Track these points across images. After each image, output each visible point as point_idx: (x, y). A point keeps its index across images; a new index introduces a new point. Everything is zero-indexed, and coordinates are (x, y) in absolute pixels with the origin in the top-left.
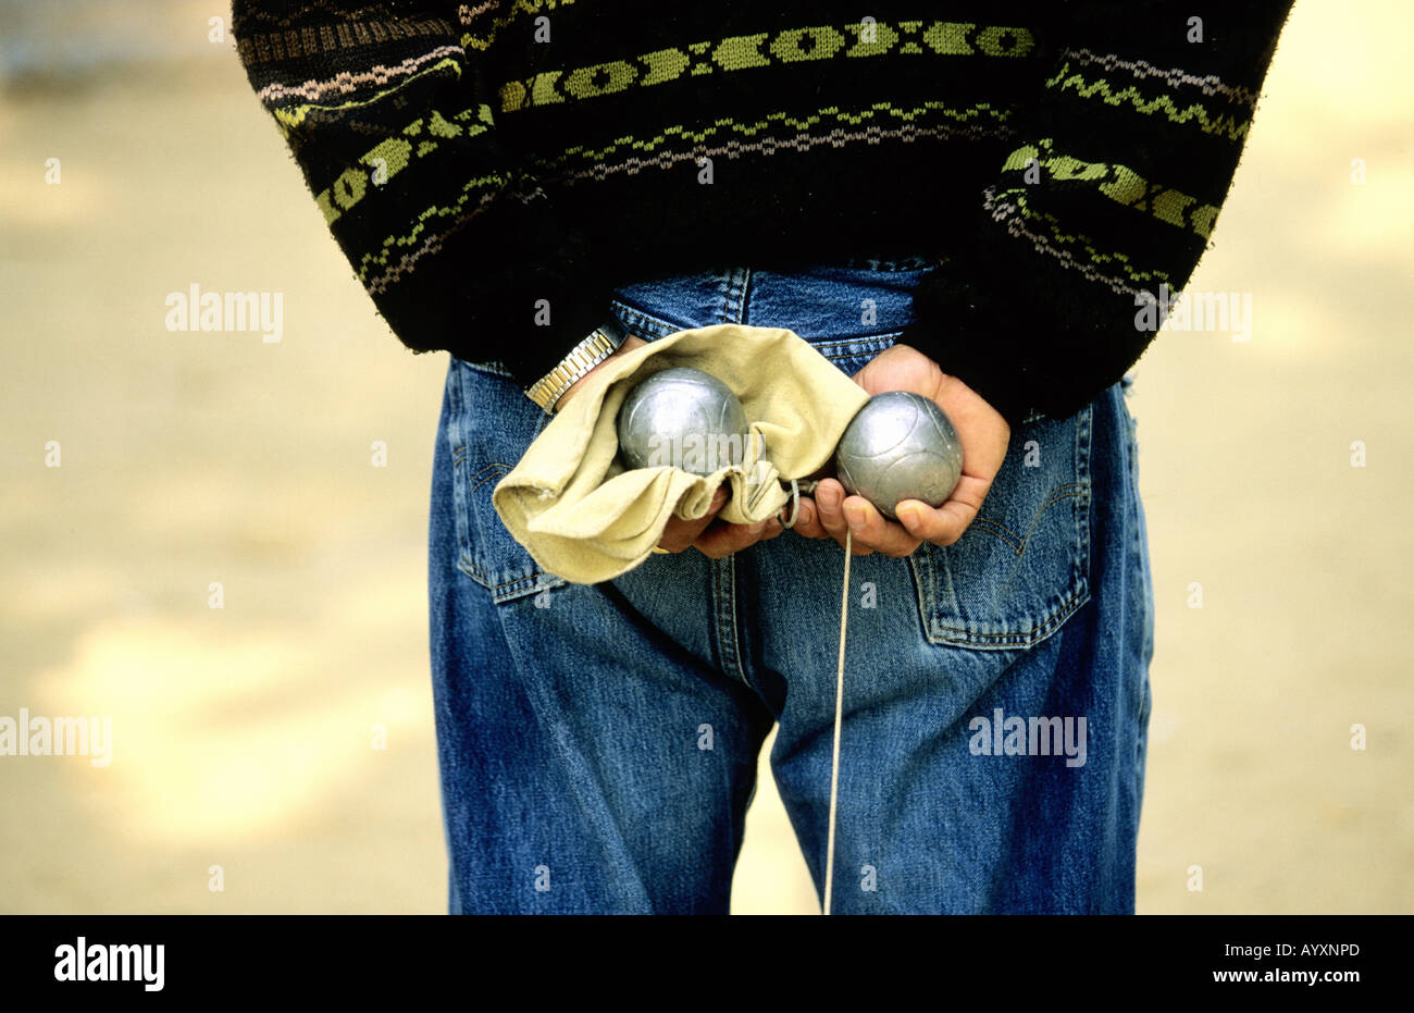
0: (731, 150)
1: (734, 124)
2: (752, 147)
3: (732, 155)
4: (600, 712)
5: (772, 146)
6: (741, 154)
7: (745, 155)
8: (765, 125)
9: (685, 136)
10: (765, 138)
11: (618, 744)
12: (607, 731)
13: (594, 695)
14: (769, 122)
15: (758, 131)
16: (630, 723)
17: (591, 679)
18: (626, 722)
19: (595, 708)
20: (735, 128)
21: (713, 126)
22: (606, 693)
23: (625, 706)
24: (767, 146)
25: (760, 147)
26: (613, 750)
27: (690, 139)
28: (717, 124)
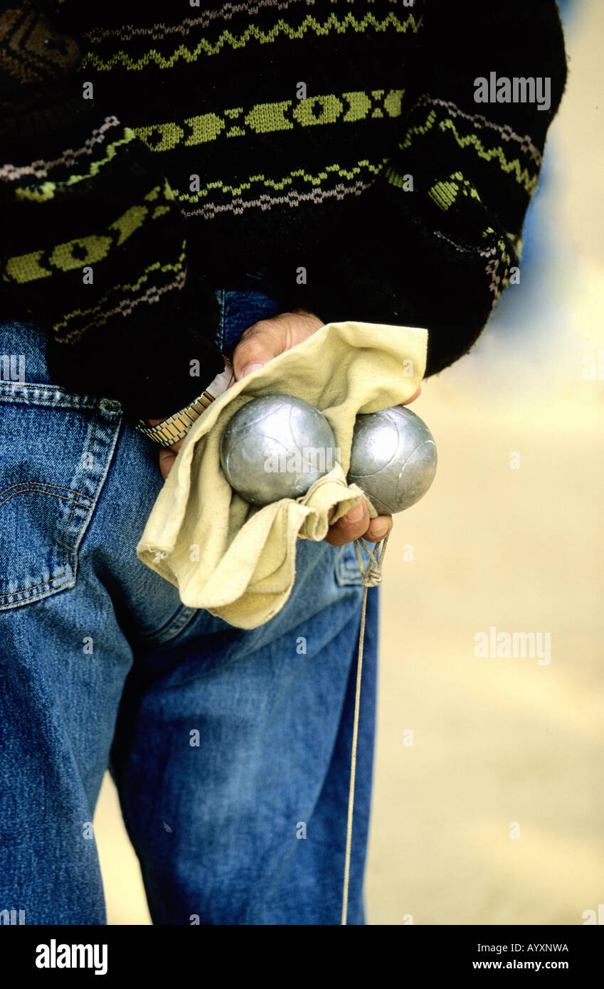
0: (263, 203)
1: (266, 180)
2: (281, 200)
3: (264, 207)
4: (70, 692)
5: (296, 199)
6: (272, 206)
7: (275, 206)
8: (290, 181)
9: (225, 190)
10: (290, 192)
11: (78, 717)
12: (73, 707)
13: (67, 677)
14: (293, 178)
15: (285, 186)
16: (89, 698)
17: (67, 663)
18: (86, 698)
19: (66, 688)
20: (267, 183)
21: (248, 181)
22: (76, 675)
23: (88, 684)
24: (291, 199)
25: (287, 199)
26: (74, 724)
27: (229, 193)
28: (252, 179)
